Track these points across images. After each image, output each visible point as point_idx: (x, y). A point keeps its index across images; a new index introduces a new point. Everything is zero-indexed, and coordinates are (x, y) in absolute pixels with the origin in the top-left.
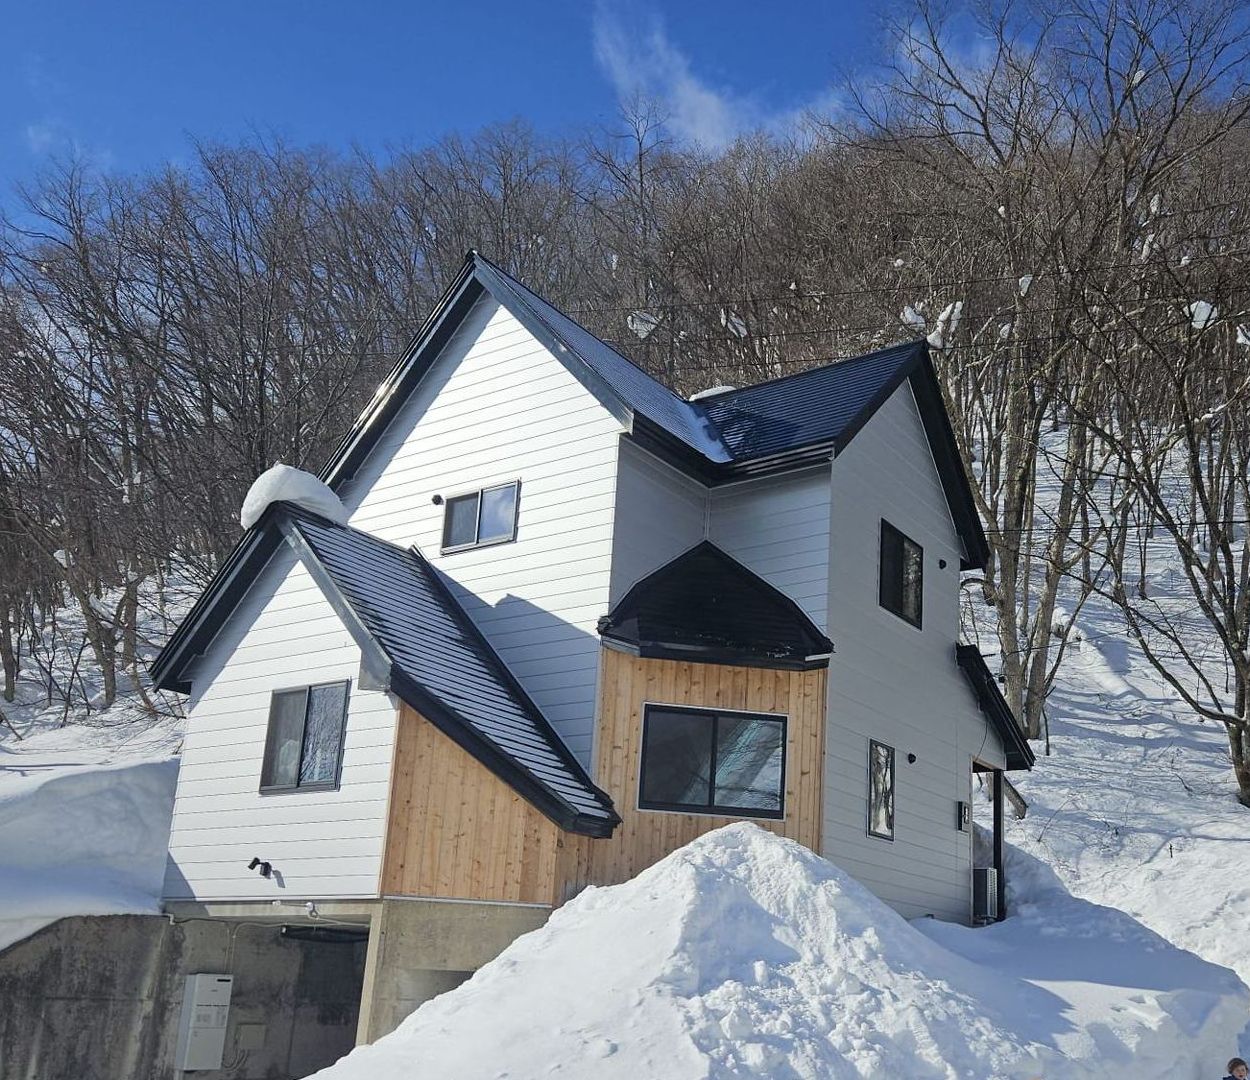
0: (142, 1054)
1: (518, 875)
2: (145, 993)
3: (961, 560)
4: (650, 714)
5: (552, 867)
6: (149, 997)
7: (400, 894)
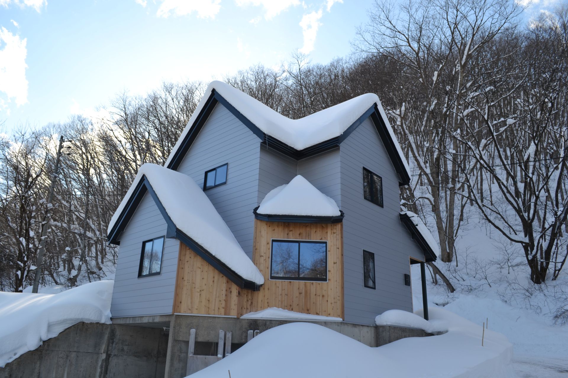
0: (101, 373)
1: (223, 305)
2: (102, 351)
3: (399, 182)
4: (274, 243)
5: (236, 302)
6: (104, 352)
7: (180, 312)
